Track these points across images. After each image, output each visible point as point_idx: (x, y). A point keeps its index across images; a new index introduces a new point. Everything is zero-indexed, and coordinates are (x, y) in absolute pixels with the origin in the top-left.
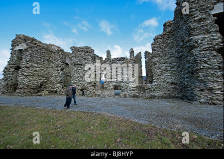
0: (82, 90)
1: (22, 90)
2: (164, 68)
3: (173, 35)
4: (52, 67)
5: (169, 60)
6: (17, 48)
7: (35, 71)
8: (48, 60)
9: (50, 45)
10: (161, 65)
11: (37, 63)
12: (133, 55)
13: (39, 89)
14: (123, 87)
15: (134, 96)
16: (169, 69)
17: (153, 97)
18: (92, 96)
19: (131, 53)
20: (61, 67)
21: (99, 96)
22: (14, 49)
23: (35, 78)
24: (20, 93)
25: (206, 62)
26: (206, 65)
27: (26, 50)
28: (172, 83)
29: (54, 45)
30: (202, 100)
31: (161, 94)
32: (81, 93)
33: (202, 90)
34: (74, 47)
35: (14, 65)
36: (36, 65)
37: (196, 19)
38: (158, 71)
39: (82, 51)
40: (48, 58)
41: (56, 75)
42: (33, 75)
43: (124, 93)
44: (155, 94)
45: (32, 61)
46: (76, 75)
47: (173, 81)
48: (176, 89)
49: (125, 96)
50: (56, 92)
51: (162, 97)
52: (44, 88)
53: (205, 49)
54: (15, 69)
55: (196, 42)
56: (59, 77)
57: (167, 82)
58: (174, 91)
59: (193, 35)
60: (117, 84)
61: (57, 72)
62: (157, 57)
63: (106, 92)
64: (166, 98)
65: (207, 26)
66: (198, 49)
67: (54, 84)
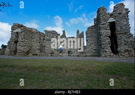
0: (51, 53)
1: (20, 53)
2: (91, 42)
3: (96, 27)
4: (33, 41)
5: (94, 39)
6: (15, 31)
7: (26, 44)
8: (31, 37)
9: (31, 29)
10: (90, 41)
11: (27, 39)
12: (79, 33)
13: (28, 53)
14: (72, 52)
15: (78, 56)
16: (94, 43)
17: (86, 56)
18: (57, 56)
19: (77, 33)
20: (39, 41)
21: (60, 56)
22: (13, 32)
23: (26, 47)
24: (19, 55)
25: (104, 41)
26: (104, 42)
27: (21, 32)
28: (95, 50)
29: (33, 29)
30: (103, 56)
31: (90, 54)
32: (51, 55)
33: (103, 52)
34: (46, 31)
35: (14, 40)
36: (26, 40)
37: (102, 23)
38: (89, 44)
39: (51, 33)
40: (31, 36)
41: (36, 46)
42: (25, 46)
43: (73, 54)
44: (87, 55)
45: (24, 38)
46: (48, 46)
47: (96, 48)
48: (97, 52)
49: (73, 56)
50: (36, 55)
51: (90, 56)
52: (30, 52)
53: (105, 36)
54: (14, 42)
55: (102, 33)
56: (38, 46)
57: (93, 49)
58: (96, 53)
59: (101, 30)
60: (70, 50)
61: (36, 44)
62: (89, 37)
63: (64, 54)
64: (92, 56)
65: (105, 27)
66: (102, 36)
67: (35, 50)
